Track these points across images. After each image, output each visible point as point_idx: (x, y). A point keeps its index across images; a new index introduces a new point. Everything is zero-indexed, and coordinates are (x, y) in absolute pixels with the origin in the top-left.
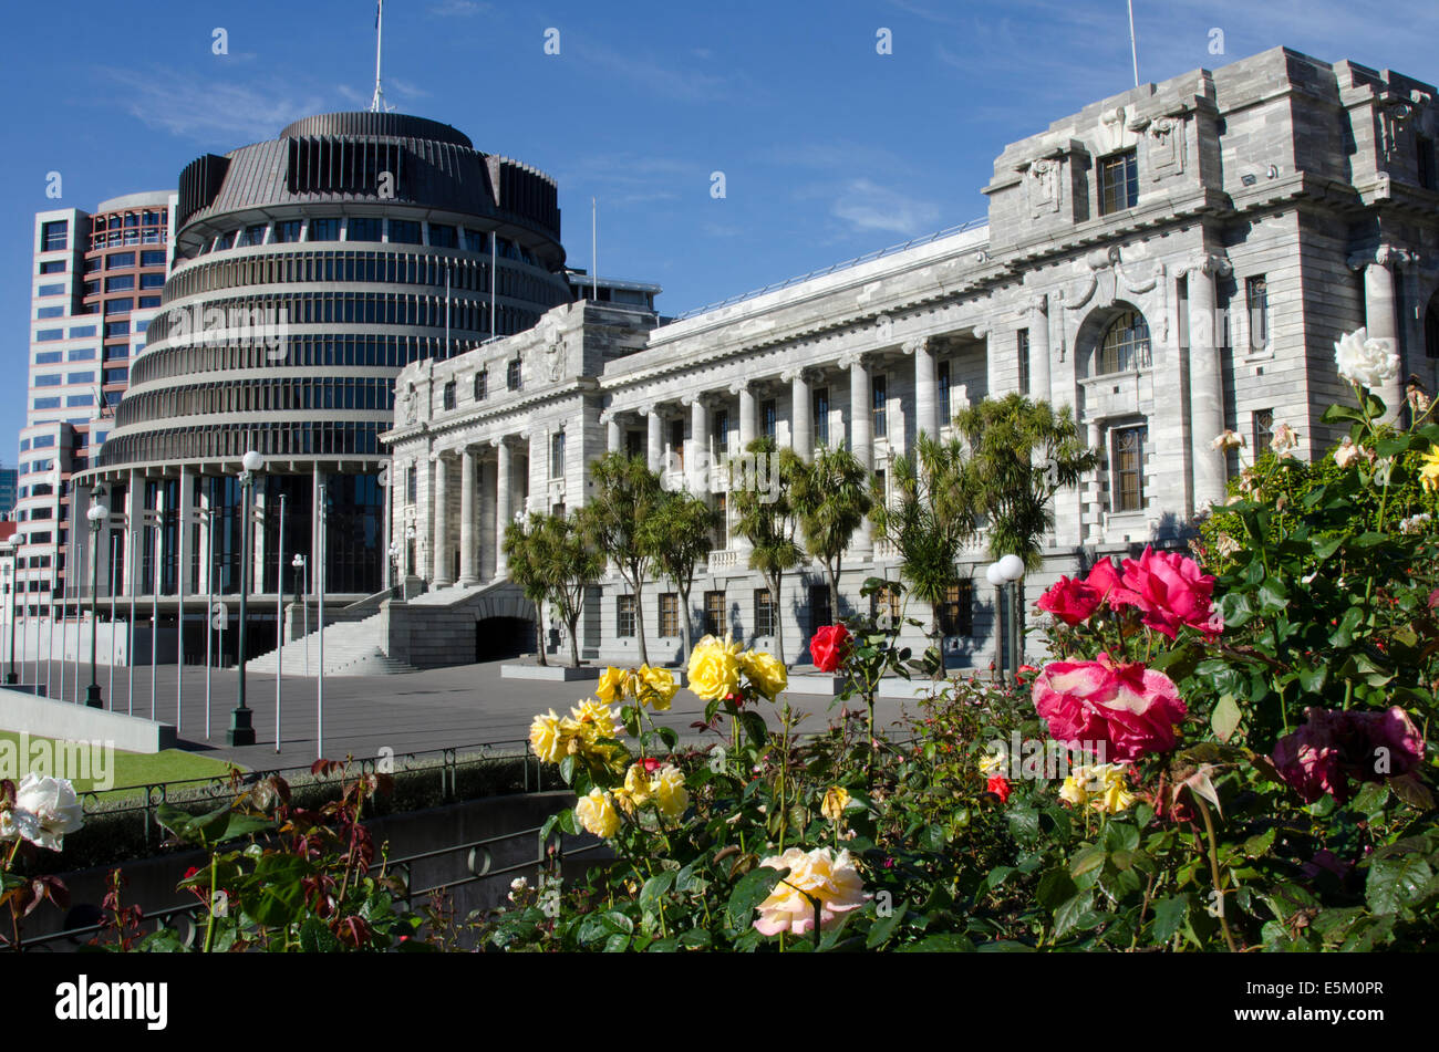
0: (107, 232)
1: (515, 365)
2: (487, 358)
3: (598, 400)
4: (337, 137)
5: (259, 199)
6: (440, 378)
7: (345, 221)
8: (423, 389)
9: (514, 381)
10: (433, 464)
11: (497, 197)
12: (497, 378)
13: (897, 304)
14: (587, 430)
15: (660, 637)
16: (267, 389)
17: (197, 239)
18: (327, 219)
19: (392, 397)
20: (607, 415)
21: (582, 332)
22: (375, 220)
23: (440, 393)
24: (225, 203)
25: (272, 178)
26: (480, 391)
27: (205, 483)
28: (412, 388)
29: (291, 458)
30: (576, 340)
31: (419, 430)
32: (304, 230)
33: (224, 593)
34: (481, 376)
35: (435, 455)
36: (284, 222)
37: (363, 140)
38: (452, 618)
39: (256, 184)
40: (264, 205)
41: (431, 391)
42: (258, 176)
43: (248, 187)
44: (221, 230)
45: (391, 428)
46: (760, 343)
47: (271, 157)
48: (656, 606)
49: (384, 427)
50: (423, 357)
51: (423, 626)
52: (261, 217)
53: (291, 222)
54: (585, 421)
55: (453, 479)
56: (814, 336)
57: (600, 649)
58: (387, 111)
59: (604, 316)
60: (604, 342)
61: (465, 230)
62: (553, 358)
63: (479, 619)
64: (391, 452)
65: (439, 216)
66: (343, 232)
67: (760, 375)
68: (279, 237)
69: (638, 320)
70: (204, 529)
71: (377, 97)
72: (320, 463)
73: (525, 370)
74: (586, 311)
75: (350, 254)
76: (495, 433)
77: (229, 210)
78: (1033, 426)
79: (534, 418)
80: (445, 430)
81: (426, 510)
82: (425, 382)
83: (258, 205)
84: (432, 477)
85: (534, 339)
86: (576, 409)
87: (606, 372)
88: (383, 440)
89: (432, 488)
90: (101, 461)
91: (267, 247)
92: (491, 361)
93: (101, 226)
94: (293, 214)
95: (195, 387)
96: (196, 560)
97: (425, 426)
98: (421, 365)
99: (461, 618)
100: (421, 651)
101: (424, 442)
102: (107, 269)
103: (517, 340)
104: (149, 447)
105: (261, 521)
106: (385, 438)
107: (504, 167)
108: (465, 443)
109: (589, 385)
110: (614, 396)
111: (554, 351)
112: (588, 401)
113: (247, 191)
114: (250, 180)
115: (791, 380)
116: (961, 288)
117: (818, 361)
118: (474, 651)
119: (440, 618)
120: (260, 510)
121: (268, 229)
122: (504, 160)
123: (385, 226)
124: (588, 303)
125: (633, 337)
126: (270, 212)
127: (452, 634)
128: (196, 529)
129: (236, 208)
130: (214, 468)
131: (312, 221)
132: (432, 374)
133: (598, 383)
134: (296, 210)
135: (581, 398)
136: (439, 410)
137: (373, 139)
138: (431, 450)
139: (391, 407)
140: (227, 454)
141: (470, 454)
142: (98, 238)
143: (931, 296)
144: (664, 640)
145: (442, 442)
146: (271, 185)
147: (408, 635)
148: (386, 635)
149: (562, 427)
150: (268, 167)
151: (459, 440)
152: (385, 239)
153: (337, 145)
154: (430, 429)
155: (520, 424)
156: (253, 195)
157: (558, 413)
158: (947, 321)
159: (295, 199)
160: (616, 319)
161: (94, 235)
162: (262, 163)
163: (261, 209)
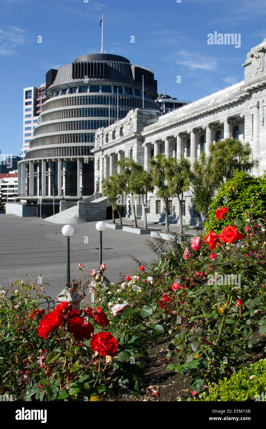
0: (42, 93)
1: (122, 128)
2: (115, 127)
3: (141, 139)
4: (89, 61)
5: (65, 81)
6: (105, 133)
7: (89, 87)
8: (101, 136)
9: (121, 134)
10: (103, 159)
11: (134, 77)
12: (117, 133)
13: (217, 106)
14: (138, 149)
15: (156, 214)
16: (71, 137)
17: (50, 94)
18: (84, 86)
19: (94, 139)
20: (144, 145)
21: (136, 118)
22: (98, 86)
23: (105, 137)
24: (56, 83)
25: (68, 75)
26: (114, 138)
27: (50, 164)
28: (98, 136)
29: (71, 157)
30: (135, 121)
31: (99, 149)
32: (77, 90)
33: (54, 196)
34: (114, 132)
35: (103, 156)
36: (72, 88)
37: (96, 62)
38: (99, 206)
39: (64, 77)
40: (66, 83)
41: (103, 137)
42: (65, 75)
43: (62, 78)
44: (56, 91)
45: (94, 148)
46: (181, 120)
47: (68, 68)
48: (155, 204)
49: (92, 147)
50: (101, 127)
51: (90, 209)
52: (65, 87)
53: (74, 88)
54: (137, 146)
55: (108, 163)
56: (196, 118)
57: (141, 217)
58: (105, 53)
59: (144, 113)
60: (144, 121)
61: (125, 88)
62: (129, 126)
63: (107, 207)
64: (94, 155)
65: (116, 84)
66: (88, 90)
67: (182, 131)
68: (71, 92)
69: (155, 114)
70: (49, 178)
71: (102, 49)
72: (79, 158)
73: (124, 130)
74: (138, 112)
75: (90, 96)
76: (116, 150)
77: (57, 85)
78: (232, 150)
79: (125, 145)
80: (106, 149)
81: (102, 173)
82: (101, 134)
83: (65, 83)
84: (103, 163)
85: (125, 121)
86: (135, 142)
87: (144, 130)
88: (91, 152)
89: (103, 166)
90: (26, 158)
91: (68, 95)
92: (116, 127)
93: (40, 91)
94: (74, 85)
95: (47, 137)
96: (47, 186)
97: (101, 148)
98: (101, 129)
99: (102, 206)
100: (89, 216)
101: (101, 152)
102: (42, 103)
103: (122, 121)
104: (40, 154)
105: (64, 175)
106: (92, 151)
107: (136, 68)
108: (111, 153)
109: (138, 135)
110: (146, 138)
111: (129, 124)
112: (138, 140)
113: (62, 79)
114: (62, 76)
115: (190, 133)
116: (236, 100)
117: (197, 126)
118: (106, 216)
119: (95, 206)
120: (64, 172)
121: (68, 90)
122: (136, 66)
123: (101, 88)
124: (139, 109)
125: (153, 119)
126: (68, 85)
127: (99, 211)
128: (47, 177)
129: (59, 84)
130: (50, 160)
131: (80, 87)
132: (103, 132)
133: (141, 134)
134: (75, 84)
135: (136, 139)
136: (105, 143)
137: (100, 62)
138: (103, 155)
139: (94, 142)
140: (60, 156)
141: (112, 156)
142: (40, 95)
143: (227, 103)
144: (157, 215)
145: (106, 152)
146: (68, 77)
147: (85, 211)
148: (78, 211)
149: (132, 148)
150: (67, 72)
151: (108, 152)
152: (100, 91)
153: (89, 64)
154: (102, 148)
155: (122, 147)
156: (63, 80)
157: (131, 143)
158: (233, 112)
159: (75, 81)
160: (148, 114)
161: (38, 94)
162: (66, 71)
163: (65, 84)
